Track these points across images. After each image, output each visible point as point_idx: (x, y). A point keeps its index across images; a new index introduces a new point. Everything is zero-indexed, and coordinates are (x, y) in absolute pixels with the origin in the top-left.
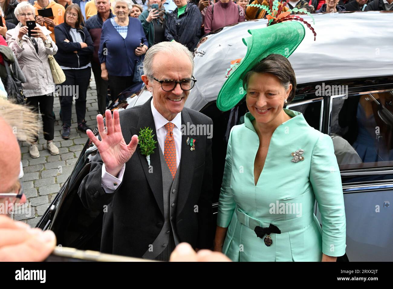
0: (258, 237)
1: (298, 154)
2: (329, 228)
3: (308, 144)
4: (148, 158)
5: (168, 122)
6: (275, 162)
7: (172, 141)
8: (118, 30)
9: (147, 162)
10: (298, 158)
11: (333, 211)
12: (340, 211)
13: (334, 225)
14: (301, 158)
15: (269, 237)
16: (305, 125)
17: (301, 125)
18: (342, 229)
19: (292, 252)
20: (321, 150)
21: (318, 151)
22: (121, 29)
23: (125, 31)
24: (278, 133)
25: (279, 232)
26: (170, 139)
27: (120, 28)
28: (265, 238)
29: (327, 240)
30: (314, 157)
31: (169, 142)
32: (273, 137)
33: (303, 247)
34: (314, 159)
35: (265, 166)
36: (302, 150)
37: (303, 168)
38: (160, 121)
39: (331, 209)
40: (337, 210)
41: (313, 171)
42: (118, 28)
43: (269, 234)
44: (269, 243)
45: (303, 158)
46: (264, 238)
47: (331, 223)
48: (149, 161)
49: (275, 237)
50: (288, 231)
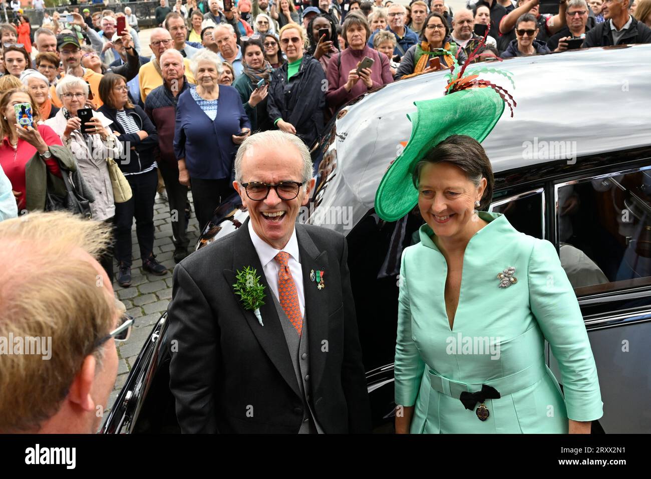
0: (466, 408)
1: (507, 274)
2: (572, 379)
3: (519, 257)
5: (278, 251)
6: (475, 291)
8: (202, 108)
10: (507, 280)
11: (573, 353)
12: (584, 351)
13: (579, 373)
14: (512, 279)
15: (483, 406)
16: (511, 231)
17: (504, 231)
18: (591, 378)
20: (541, 263)
21: (535, 266)
22: (207, 105)
23: (213, 107)
24: (473, 248)
25: (495, 395)
26: (286, 277)
27: (205, 103)
28: (478, 409)
29: (571, 398)
30: (531, 275)
31: (287, 282)
32: (467, 254)
33: (535, 414)
34: (531, 278)
35: (460, 299)
36: (512, 268)
37: (518, 294)
39: (569, 350)
40: (580, 350)
41: (534, 297)
42: (202, 103)
43: (482, 402)
44: (484, 416)
45: (515, 280)
46: (476, 409)
47: (574, 371)
48: (260, 317)
49: (492, 405)
50: (510, 393)
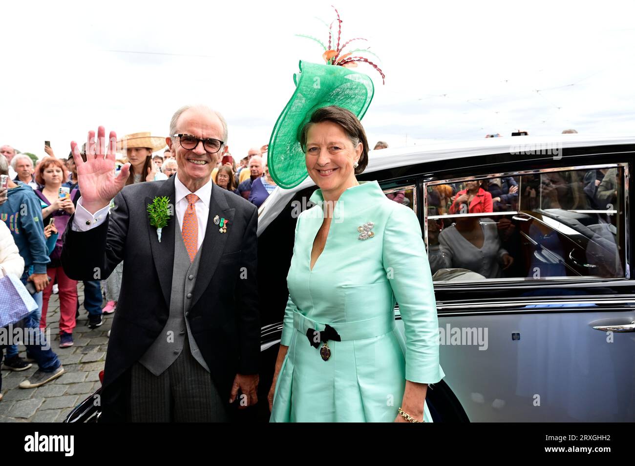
0: (312, 346)
1: (366, 229)
2: (412, 339)
3: (381, 215)
4: (159, 231)
5: (191, 193)
7: (192, 214)
9: (157, 236)
10: (365, 234)
11: (417, 313)
12: (428, 314)
13: (418, 334)
14: (370, 233)
15: (326, 345)
17: (375, 195)
18: (429, 341)
19: (358, 371)
20: (397, 223)
21: (393, 224)
25: (337, 338)
26: (190, 212)
28: (322, 348)
30: (387, 232)
31: (190, 215)
33: (373, 365)
34: (388, 234)
35: (326, 246)
36: (372, 223)
37: (372, 248)
38: (181, 192)
39: (413, 308)
40: (422, 312)
41: (387, 254)
43: (326, 342)
44: (326, 355)
45: (372, 234)
46: (320, 349)
47: (414, 331)
48: (160, 235)
49: (332, 345)
50: (352, 339)
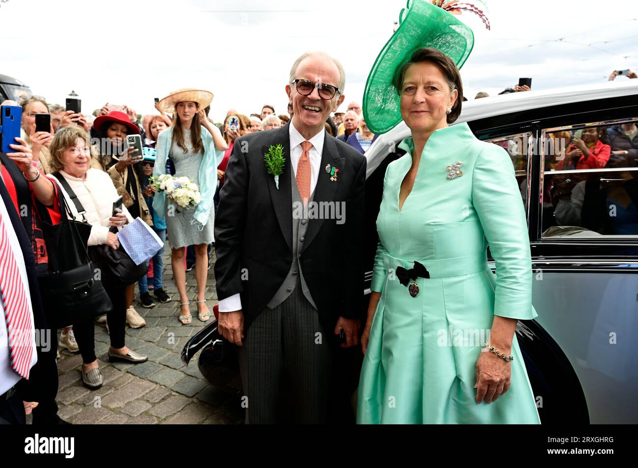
0: (401, 283)
1: (455, 168)
2: (503, 276)
3: (470, 155)
4: (277, 178)
5: (305, 140)
6: (424, 181)
7: (306, 161)
9: (275, 183)
10: (453, 173)
11: (508, 250)
12: (519, 252)
13: (510, 270)
14: (458, 172)
15: (414, 283)
16: (470, 137)
17: (465, 136)
18: (521, 278)
19: (447, 307)
20: (487, 162)
21: (481, 162)
24: (432, 145)
25: (426, 275)
26: (304, 159)
28: (411, 285)
29: (500, 295)
30: (476, 170)
31: (304, 162)
32: (425, 150)
33: (462, 302)
34: (476, 173)
36: (460, 162)
37: (462, 186)
38: (295, 139)
39: (504, 246)
41: (477, 191)
43: (415, 279)
44: (414, 292)
45: (461, 173)
46: (409, 286)
47: (504, 268)
48: (277, 182)
49: (421, 283)
50: (441, 277)
